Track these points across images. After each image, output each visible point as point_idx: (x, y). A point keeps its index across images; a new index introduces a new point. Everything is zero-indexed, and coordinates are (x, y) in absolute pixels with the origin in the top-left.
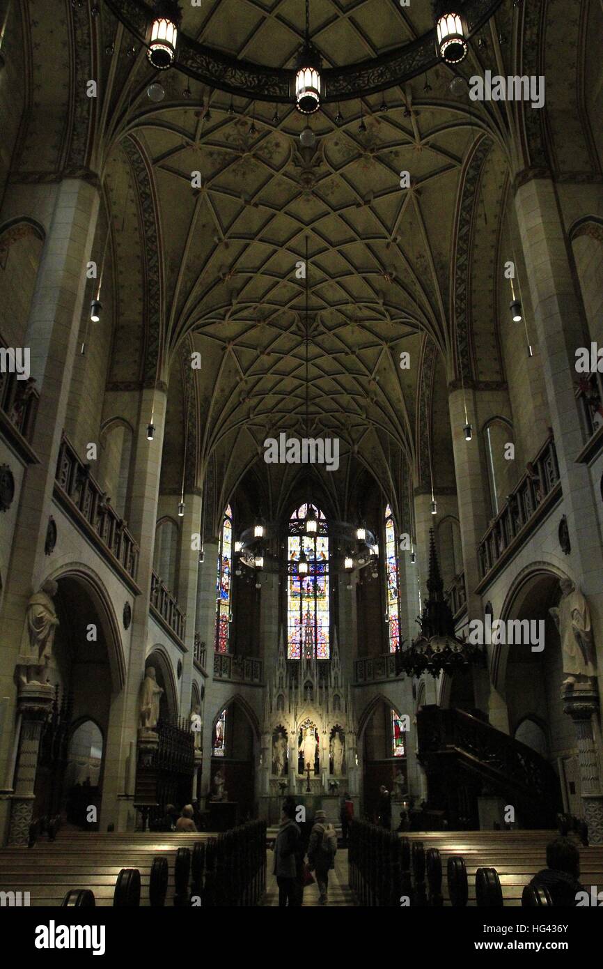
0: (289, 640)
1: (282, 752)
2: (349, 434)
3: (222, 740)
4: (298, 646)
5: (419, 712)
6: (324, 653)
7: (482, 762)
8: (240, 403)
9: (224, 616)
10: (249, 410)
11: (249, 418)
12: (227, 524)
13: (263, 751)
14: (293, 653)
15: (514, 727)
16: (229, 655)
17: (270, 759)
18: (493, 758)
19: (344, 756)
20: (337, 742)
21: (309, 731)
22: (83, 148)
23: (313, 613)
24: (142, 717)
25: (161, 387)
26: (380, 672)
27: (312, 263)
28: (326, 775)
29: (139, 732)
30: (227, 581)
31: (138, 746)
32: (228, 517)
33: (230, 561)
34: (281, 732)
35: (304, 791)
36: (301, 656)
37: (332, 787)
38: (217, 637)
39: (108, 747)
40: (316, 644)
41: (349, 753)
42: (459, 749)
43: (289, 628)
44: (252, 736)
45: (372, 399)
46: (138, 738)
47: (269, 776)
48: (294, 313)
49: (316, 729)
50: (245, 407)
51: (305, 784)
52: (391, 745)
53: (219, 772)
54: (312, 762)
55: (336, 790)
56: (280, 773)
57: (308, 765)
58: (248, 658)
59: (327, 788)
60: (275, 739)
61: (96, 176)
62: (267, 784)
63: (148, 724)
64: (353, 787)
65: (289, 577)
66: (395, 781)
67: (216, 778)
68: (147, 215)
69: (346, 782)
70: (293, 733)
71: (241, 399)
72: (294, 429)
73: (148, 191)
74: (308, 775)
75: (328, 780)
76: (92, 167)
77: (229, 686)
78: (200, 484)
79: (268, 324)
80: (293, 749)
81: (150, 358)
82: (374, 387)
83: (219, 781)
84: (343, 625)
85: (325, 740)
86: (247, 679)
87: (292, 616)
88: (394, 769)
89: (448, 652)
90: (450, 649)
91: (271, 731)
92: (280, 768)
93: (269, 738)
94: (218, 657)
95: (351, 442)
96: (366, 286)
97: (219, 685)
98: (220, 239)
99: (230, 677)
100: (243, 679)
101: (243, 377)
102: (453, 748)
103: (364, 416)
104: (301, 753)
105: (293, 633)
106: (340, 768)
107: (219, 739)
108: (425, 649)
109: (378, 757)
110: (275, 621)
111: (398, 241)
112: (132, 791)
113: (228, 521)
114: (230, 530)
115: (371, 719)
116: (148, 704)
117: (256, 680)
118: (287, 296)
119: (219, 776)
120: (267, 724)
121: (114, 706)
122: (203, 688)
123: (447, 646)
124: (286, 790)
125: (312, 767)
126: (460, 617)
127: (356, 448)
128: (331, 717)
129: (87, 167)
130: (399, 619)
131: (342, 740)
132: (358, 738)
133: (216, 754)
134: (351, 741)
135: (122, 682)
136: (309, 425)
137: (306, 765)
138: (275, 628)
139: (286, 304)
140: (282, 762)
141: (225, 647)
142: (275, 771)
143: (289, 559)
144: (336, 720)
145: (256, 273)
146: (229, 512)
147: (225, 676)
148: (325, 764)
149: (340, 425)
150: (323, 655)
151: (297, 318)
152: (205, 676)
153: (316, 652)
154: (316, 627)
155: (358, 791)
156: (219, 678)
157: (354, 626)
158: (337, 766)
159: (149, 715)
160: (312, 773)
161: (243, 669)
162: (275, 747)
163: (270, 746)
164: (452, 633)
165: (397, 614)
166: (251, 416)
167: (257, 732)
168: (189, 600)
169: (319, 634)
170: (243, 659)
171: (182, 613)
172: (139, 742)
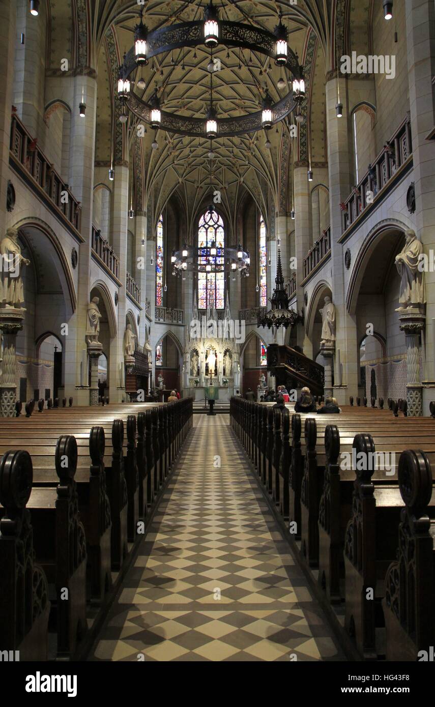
0: (199, 297)
1: (196, 364)
2: (238, 170)
3: (160, 356)
4: (205, 301)
5: (268, 347)
6: (220, 305)
7: (297, 372)
8: (169, 155)
9: (159, 284)
10: (174, 158)
11: (174, 163)
12: (160, 225)
13: (185, 363)
14: (202, 305)
15: (315, 356)
16: (163, 308)
17: (189, 367)
18: (302, 370)
19: (232, 365)
20: (227, 357)
21: (211, 352)
22: (86, 54)
23: (214, 281)
24: (126, 350)
25: (125, 164)
26: (253, 317)
27: (215, 75)
28: (221, 376)
29: (125, 357)
30: (161, 261)
31: (125, 364)
32: (160, 221)
33: (162, 249)
34: (196, 352)
35: (209, 385)
36: (207, 307)
37: (225, 382)
38: (156, 296)
39: (110, 365)
40: (216, 299)
41: (234, 364)
42: (286, 366)
43: (199, 290)
44: (178, 355)
45: (252, 153)
46: (125, 360)
47: (189, 376)
48: (202, 102)
49: (216, 351)
50: (171, 157)
51: (209, 381)
52: (259, 359)
53: (160, 375)
54: (213, 369)
55: (226, 384)
56: (195, 375)
57: (211, 371)
58: (175, 309)
59: (221, 384)
60: (192, 356)
61: (94, 71)
62: (187, 380)
63: (130, 353)
64: (236, 382)
65: (199, 258)
66: (260, 379)
67: (159, 378)
68: (112, 56)
69: (232, 380)
70: (202, 353)
71: (169, 153)
72: (202, 166)
73: (112, 42)
74: (211, 376)
75: (222, 379)
76: (92, 66)
77: (164, 326)
78: (145, 209)
79: (186, 109)
80: (202, 362)
81: (118, 146)
82: (252, 146)
83: (160, 379)
84: (232, 289)
85: (221, 357)
86: (175, 322)
87: (201, 283)
88: (260, 373)
89: (283, 318)
90: (284, 316)
91: (190, 351)
92: (195, 372)
93: (188, 355)
94: (157, 309)
95: (239, 175)
96: (248, 92)
97: (158, 325)
98: (157, 69)
99: (164, 321)
100: (172, 322)
101: (171, 141)
102: (284, 365)
103: (247, 162)
104: (207, 364)
105: (202, 293)
106: (229, 372)
107: (159, 356)
108: (272, 316)
109: (252, 366)
110: (191, 286)
111: (267, 72)
112: (123, 385)
113: (160, 223)
114: (162, 229)
115: (248, 344)
116: (129, 343)
117: (180, 322)
118: (199, 92)
119: (160, 377)
120: (187, 348)
121: (112, 345)
122: (150, 328)
123: (283, 315)
124: (198, 384)
125: (213, 372)
126: (292, 299)
127: (242, 179)
128: (224, 344)
129: (89, 67)
130: (266, 286)
131: (231, 357)
132: (240, 355)
133: (157, 364)
134: (236, 357)
135: (115, 333)
136: (212, 164)
137: (209, 371)
138: (191, 291)
139: (198, 98)
140: (196, 369)
141: (160, 303)
142: (192, 374)
143: (199, 247)
144: (227, 345)
145: (179, 83)
146: (161, 218)
147: (162, 320)
148: (220, 370)
149: (232, 165)
150: (220, 306)
151: (205, 106)
152: (150, 321)
153: (216, 304)
154: (216, 289)
155: (239, 384)
156: (158, 322)
157: (239, 290)
158: (227, 371)
159: (130, 348)
160: (213, 375)
161: (172, 316)
162: (192, 361)
163: (188, 360)
164: (287, 307)
165: (265, 283)
166: (175, 162)
167: (181, 351)
168: (142, 281)
169: (217, 294)
170: (172, 310)
171: (139, 288)
172: (125, 362)
